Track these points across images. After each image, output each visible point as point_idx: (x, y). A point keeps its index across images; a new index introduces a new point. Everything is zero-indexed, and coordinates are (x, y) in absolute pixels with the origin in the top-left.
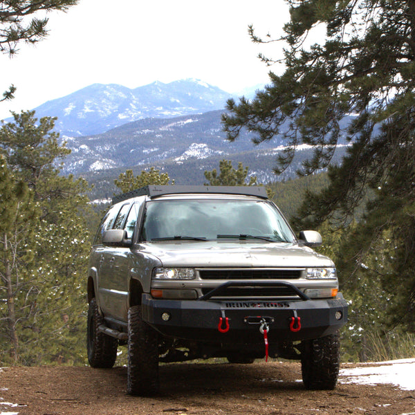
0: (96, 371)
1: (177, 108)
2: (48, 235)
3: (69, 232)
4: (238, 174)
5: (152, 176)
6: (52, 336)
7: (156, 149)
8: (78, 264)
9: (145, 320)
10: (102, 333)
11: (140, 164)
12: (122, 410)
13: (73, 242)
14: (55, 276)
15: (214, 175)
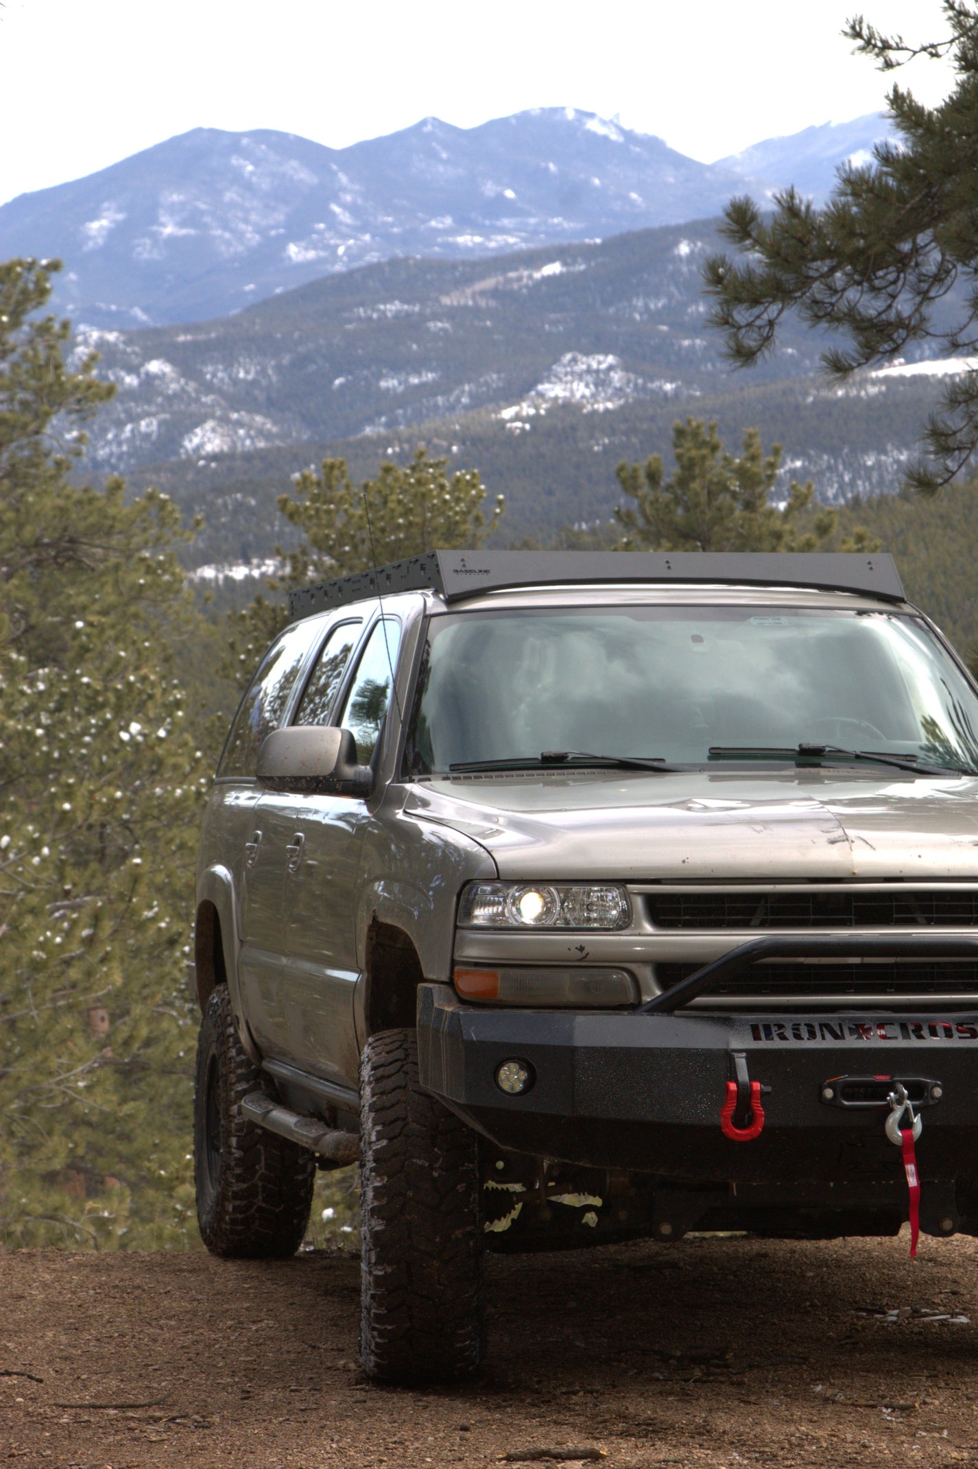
0: (230, 1274)
1: (506, 222)
2: (31, 710)
3: (112, 698)
4: (742, 473)
5: (419, 482)
6: (50, 1099)
7: (430, 376)
8: (145, 817)
9: (430, 1089)
10: (252, 1125)
11: (368, 431)
12: (341, 1451)
13: (125, 736)
14: (60, 867)
15: (653, 477)
